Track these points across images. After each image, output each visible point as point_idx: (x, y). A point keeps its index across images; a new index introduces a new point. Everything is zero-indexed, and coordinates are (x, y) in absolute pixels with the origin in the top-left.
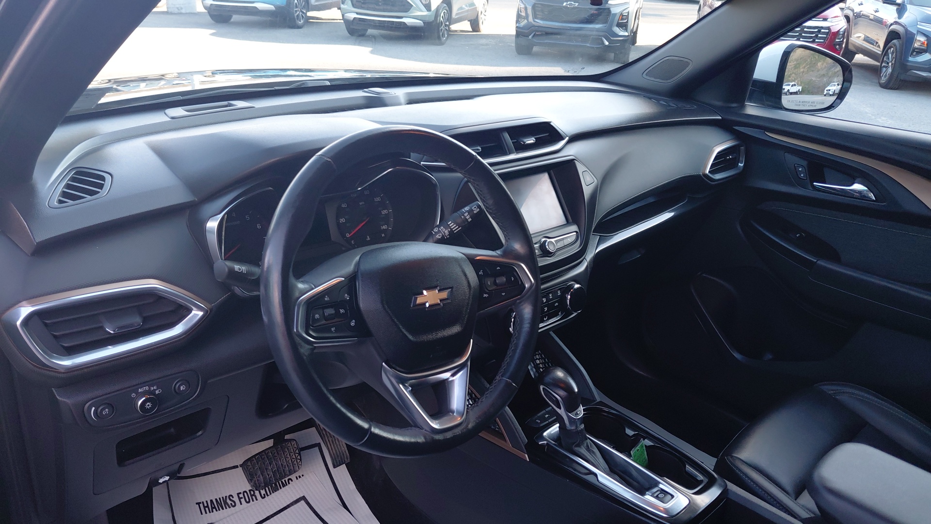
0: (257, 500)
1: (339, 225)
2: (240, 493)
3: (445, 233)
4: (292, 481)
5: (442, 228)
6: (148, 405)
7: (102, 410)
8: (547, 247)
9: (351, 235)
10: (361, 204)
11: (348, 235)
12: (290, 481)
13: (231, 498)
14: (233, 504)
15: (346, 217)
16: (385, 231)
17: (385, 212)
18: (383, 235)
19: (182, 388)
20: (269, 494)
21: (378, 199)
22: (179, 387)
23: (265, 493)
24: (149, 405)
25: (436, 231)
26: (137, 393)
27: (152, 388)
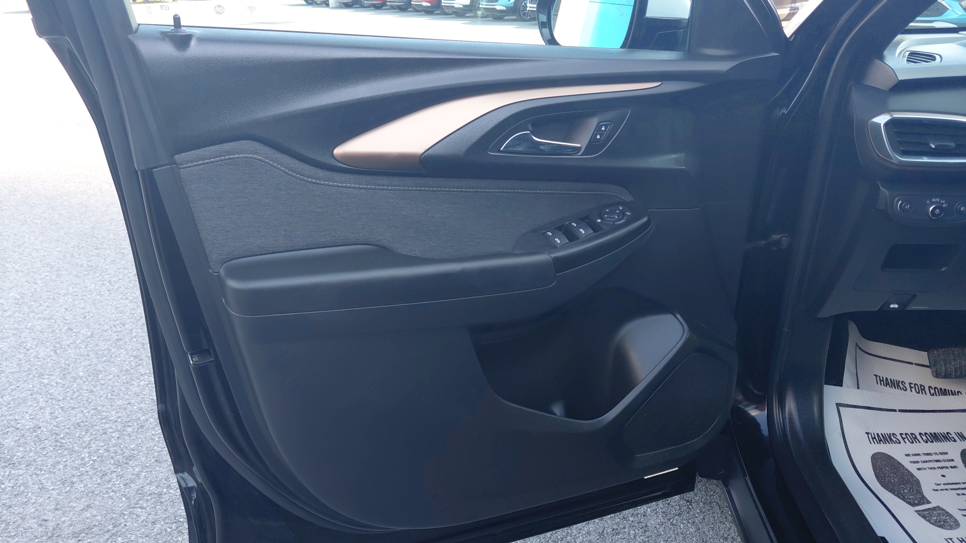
0: (926, 394)
2: (912, 384)
4: (961, 394)
7: (905, 206)
12: (959, 393)
13: (903, 383)
14: (905, 389)
19: (962, 209)
20: (938, 394)
22: (960, 208)
23: (934, 392)
24: (937, 212)
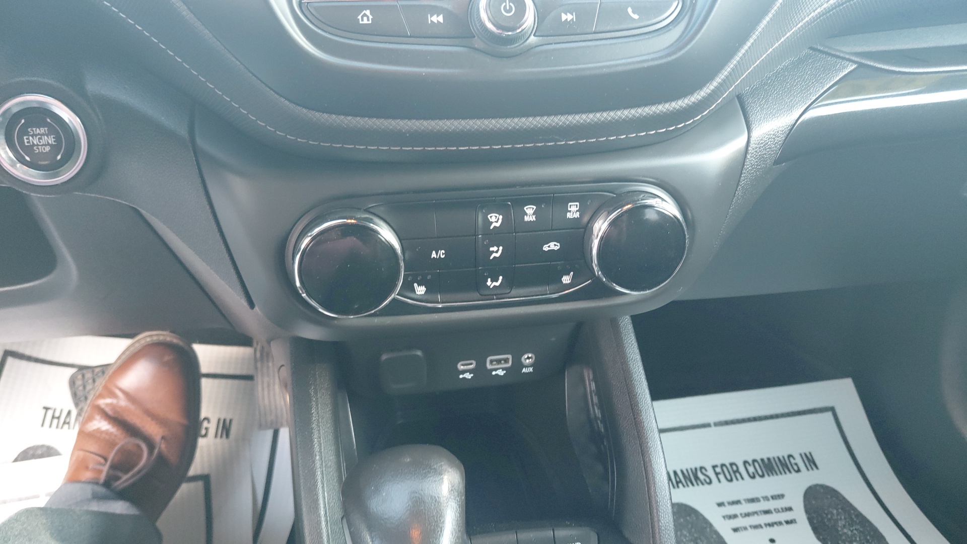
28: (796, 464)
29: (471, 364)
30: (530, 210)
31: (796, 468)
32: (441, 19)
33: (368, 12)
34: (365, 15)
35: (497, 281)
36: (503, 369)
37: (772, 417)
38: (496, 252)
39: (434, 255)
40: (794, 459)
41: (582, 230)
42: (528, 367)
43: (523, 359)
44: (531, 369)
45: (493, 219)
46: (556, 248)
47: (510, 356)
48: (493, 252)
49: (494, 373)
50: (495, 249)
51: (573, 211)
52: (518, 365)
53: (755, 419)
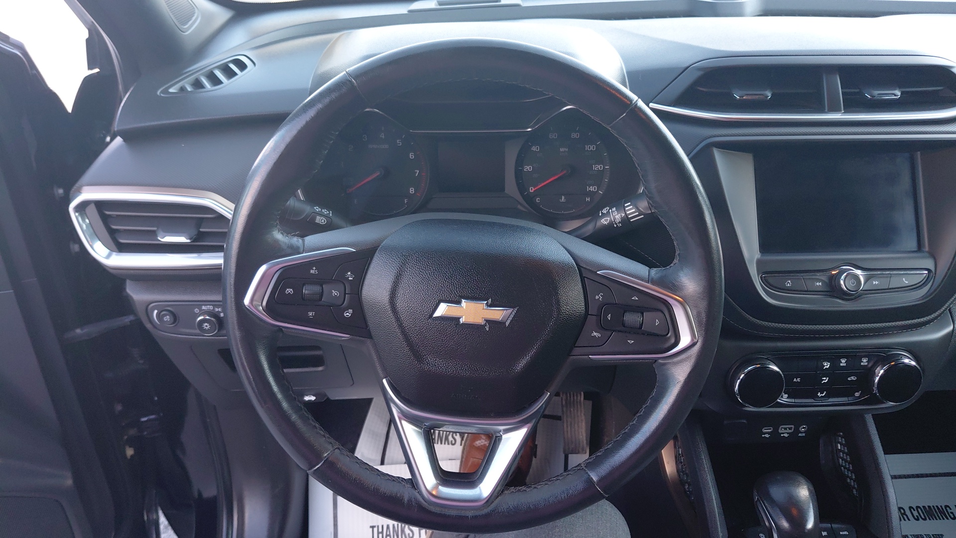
1: (519, 174)
3: (615, 219)
5: (614, 209)
6: (206, 326)
8: (842, 282)
9: (535, 189)
10: (562, 150)
11: (532, 190)
15: (534, 165)
16: (591, 194)
17: (598, 167)
18: (588, 199)
21: (592, 148)
25: (605, 212)
26: (201, 310)
27: (217, 310)
28: (952, 513)
29: (770, 429)
30: (843, 361)
31: (951, 515)
32: (820, 284)
33: (790, 281)
34: (788, 283)
35: (823, 394)
36: (788, 433)
37: (931, 475)
38: (825, 380)
39: (795, 380)
40: (951, 509)
41: (869, 373)
42: (802, 433)
43: (800, 429)
44: (804, 434)
45: (825, 364)
46: (854, 379)
47: (793, 426)
48: (824, 380)
49: (782, 435)
50: (825, 378)
51: (865, 361)
52: (797, 431)
53: (918, 476)
